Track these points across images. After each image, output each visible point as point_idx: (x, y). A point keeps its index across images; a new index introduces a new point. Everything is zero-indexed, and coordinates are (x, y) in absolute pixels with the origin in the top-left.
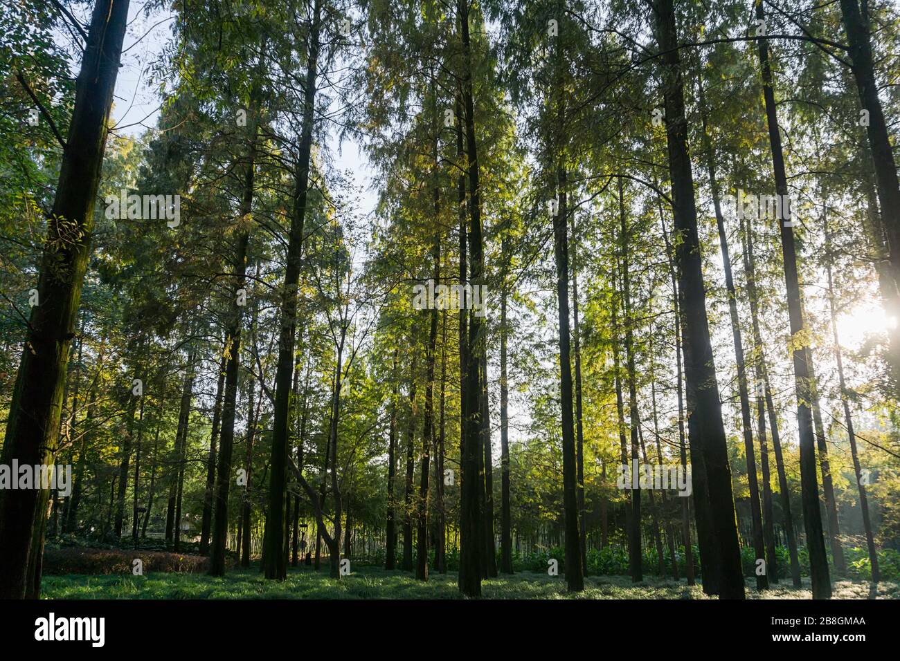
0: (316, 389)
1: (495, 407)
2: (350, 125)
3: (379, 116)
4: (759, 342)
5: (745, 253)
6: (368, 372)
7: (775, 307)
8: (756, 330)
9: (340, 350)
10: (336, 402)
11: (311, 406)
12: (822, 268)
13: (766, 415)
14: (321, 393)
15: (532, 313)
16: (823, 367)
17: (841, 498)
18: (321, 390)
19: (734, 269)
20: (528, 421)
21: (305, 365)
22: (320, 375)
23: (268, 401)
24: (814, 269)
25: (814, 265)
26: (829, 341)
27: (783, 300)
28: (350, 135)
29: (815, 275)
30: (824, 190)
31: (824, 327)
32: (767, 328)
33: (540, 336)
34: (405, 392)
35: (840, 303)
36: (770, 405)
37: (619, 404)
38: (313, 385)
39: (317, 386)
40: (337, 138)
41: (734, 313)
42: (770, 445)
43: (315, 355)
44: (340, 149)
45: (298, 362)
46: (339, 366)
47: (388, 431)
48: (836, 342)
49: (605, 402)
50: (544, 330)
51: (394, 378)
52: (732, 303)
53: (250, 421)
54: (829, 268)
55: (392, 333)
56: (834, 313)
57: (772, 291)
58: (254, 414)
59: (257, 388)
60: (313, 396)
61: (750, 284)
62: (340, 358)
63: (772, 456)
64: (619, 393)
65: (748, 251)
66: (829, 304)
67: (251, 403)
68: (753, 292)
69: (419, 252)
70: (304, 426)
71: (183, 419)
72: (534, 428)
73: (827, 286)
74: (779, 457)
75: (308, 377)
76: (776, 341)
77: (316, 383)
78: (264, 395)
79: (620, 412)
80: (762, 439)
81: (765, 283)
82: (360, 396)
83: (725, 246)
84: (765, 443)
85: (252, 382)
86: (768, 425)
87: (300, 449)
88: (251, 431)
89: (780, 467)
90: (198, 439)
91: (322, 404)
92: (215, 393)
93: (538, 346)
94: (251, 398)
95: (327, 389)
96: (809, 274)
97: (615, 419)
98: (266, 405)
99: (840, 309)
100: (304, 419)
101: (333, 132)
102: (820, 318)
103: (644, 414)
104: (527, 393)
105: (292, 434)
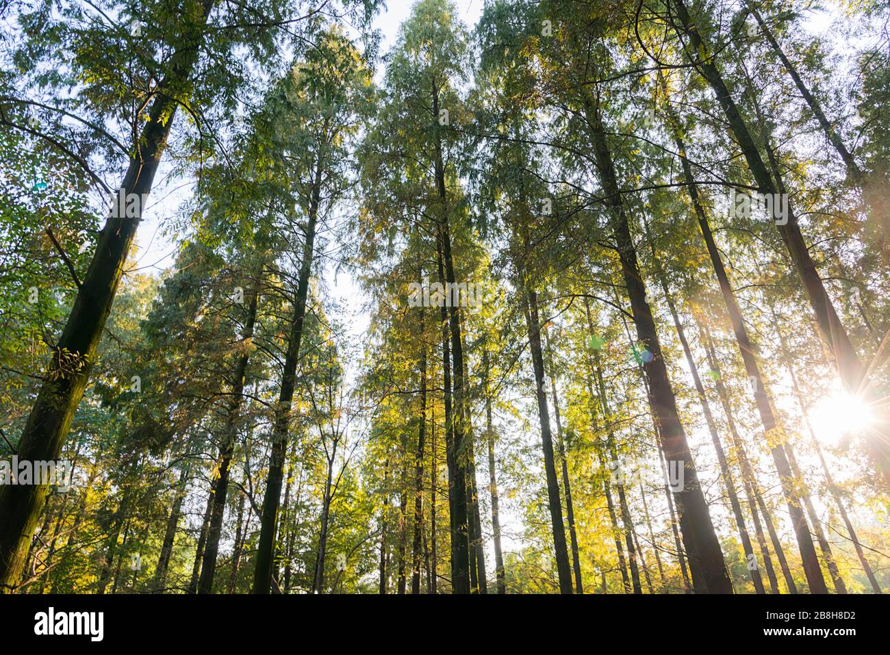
0: (307, 503)
1: (486, 515)
2: (345, 261)
3: (371, 253)
4: (738, 442)
5: (709, 357)
6: (360, 484)
7: (746, 406)
8: (733, 427)
9: (331, 463)
10: (326, 517)
11: (301, 521)
12: (783, 368)
13: (758, 507)
14: (311, 507)
15: (516, 419)
16: (805, 461)
18: (312, 504)
19: (700, 371)
20: (521, 528)
21: (296, 479)
22: (311, 488)
23: (257, 519)
24: (777, 369)
25: (776, 365)
26: (805, 434)
27: (753, 399)
28: (345, 269)
29: (778, 373)
30: (770, 299)
31: (798, 421)
32: (743, 425)
33: (526, 441)
34: (396, 503)
35: (808, 399)
36: (762, 504)
37: (610, 507)
38: (304, 499)
39: (308, 500)
40: (334, 271)
41: (707, 412)
42: (771, 548)
43: (307, 468)
44: (336, 280)
45: (290, 476)
46: (330, 479)
47: (379, 545)
48: (813, 437)
49: (596, 506)
50: (529, 434)
51: (386, 489)
52: (704, 402)
53: (237, 541)
54: (791, 368)
55: (382, 443)
56: (804, 409)
57: (741, 391)
58: (243, 533)
59: (247, 504)
60: (304, 510)
61: (719, 385)
62: (330, 471)
63: (775, 559)
64: (608, 496)
65: (711, 354)
66: (797, 400)
67: (240, 521)
68: (723, 392)
69: (407, 367)
70: (292, 543)
71: (169, 541)
72: (528, 535)
73: (793, 384)
74: (782, 560)
75: (299, 491)
76: (755, 437)
77: (307, 497)
78: (254, 512)
79: (613, 516)
80: (762, 541)
81: (733, 383)
82: (351, 509)
83: (687, 350)
84: (764, 545)
85: (242, 499)
86: (764, 524)
87: (288, 569)
88: (238, 551)
89: (786, 572)
90: (181, 563)
91: (313, 519)
92: (204, 512)
93: (524, 451)
94: (240, 516)
95: (318, 502)
96: (773, 374)
97: (608, 523)
98: (254, 523)
99: (809, 406)
100: (293, 538)
101: (329, 267)
102: (792, 414)
103: (636, 517)
104: (518, 499)
105: (279, 553)
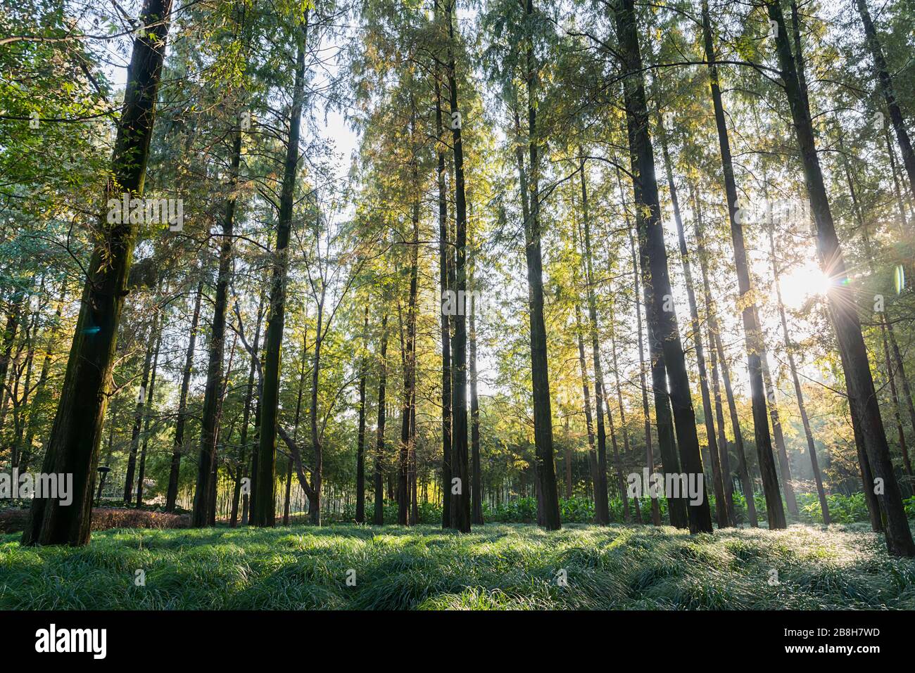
2: (334, 98)
3: (362, 91)
4: (709, 301)
5: (695, 221)
7: (724, 268)
8: (707, 288)
12: (765, 234)
13: (719, 367)
15: (498, 273)
16: (769, 322)
17: (790, 446)
18: (290, 347)
19: (686, 234)
20: (494, 375)
22: (291, 331)
24: (758, 234)
25: (757, 231)
26: (773, 299)
27: (730, 262)
28: (334, 107)
29: (758, 239)
30: (764, 164)
31: (769, 286)
32: (717, 287)
33: (506, 294)
35: (782, 265)
36: (722, 356)
37: (582, 358)
39: (287, 343)
40: (322, 110)
41: (687, 274)
42: (724, 397)
43: (292, 312)
44: (326, 120)
47: (358, 386)
48: (780, 301)
49: (568, 357)
50: (510, 288)
51: (366, 335)
52: (686, 264)
54: (771, 234)
56: (777, 274)
57: (720, 254)
61: (700, 248)
63: (725, 407)
64: (581, 347)
65: (698, 216)
66: (772, 266)
68: (703, 253)
72: (499, 382)
73: (770, 250)
74: (732, 407)
76: (725, 300)
79: (583, 365)
80: (716, 389)
81: (714, 246)
83: (677, 212)
84: (718, 394)
86: (721, 378)
89: (734, 416)
93: (505, 304)
96: (753, 238)
97: (579, 372)
99: (782, 271)
101: (319, 103)
102: (765, 280)
103: (605, 367)
104: (495, 348)
